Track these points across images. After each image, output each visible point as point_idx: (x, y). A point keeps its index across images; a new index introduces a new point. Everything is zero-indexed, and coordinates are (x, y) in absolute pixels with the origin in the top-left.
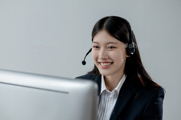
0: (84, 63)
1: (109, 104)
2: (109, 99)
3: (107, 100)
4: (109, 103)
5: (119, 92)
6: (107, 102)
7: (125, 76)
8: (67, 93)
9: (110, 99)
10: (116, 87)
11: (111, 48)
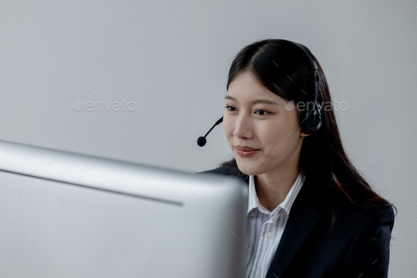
0: (202, 142)
1: (266, 239)
2: (266, 228)
3: (263, 230)
4: (266, 236)
5: (288, 214)
6: (262, 234)
7: (302, 180)
8: (180, 204)
9: (268, 227)
10: (283, 201)
11: (262, 112)
